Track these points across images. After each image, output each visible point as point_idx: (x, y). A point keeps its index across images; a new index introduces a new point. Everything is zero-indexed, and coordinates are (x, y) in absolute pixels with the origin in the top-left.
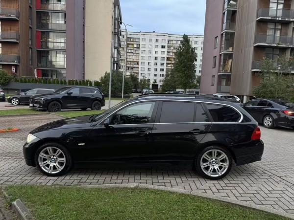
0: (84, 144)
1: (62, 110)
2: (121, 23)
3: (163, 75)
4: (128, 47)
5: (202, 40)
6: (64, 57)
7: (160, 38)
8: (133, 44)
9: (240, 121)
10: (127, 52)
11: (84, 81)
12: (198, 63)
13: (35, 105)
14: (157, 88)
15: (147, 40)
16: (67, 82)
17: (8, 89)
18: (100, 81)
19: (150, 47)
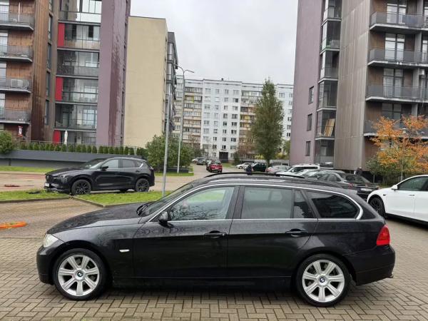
0: (128, 250)
1: (92, 192)
2: (177, 68)
3: (235, 140)
4: (185, 100)
5: (292, 91)
6: (95, 114)
7: (231, 89)
8: (192, 96)
9: (359, 217)
10: (184, 108)
11: (122, 148)
12: (285, 123)
13: (53, 185)
14: (227, 158)
15: (213, 91)
16: (98, 149)
17: (10, 159)
18: (145, 148)
19: (217, 100)
